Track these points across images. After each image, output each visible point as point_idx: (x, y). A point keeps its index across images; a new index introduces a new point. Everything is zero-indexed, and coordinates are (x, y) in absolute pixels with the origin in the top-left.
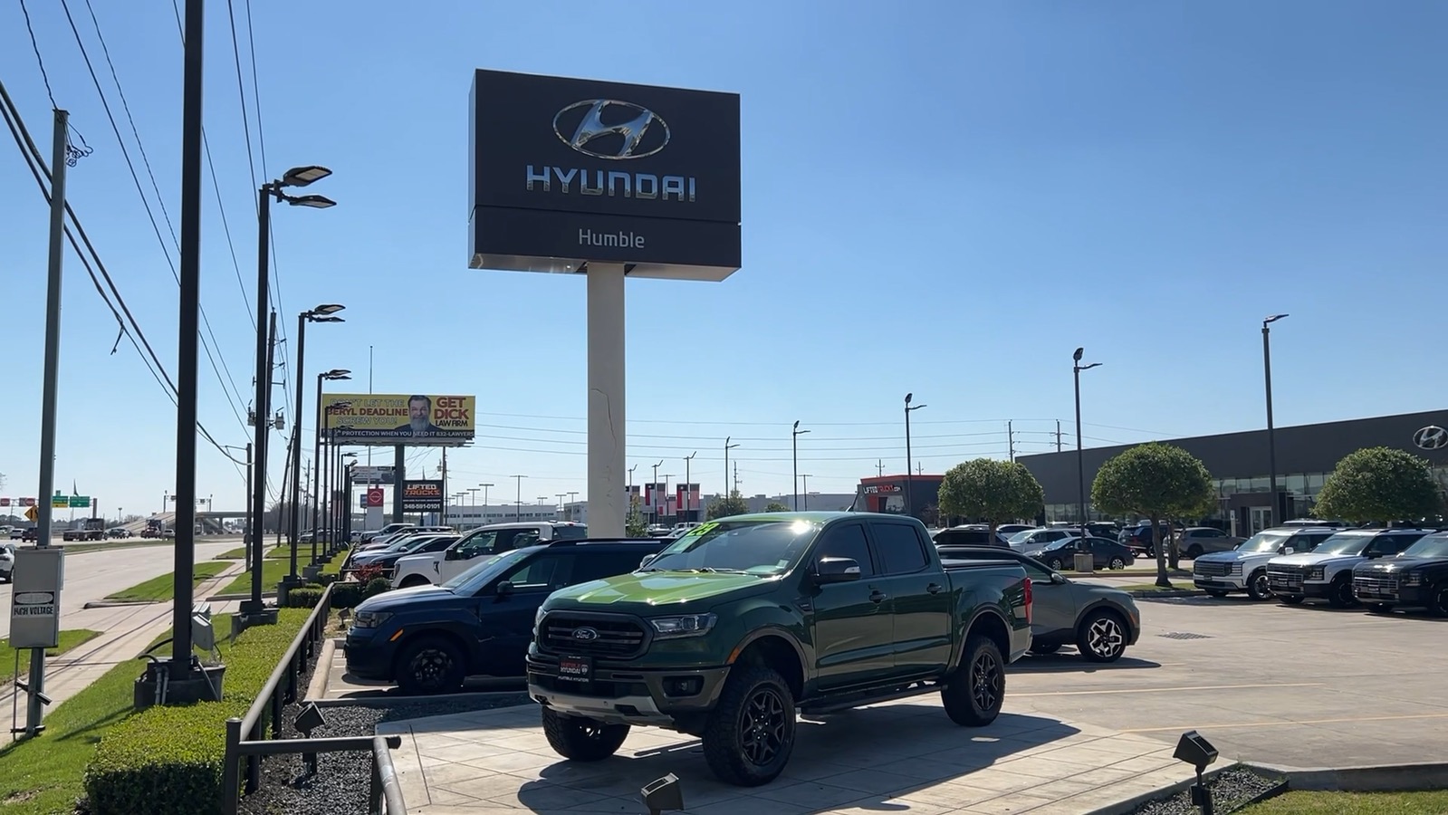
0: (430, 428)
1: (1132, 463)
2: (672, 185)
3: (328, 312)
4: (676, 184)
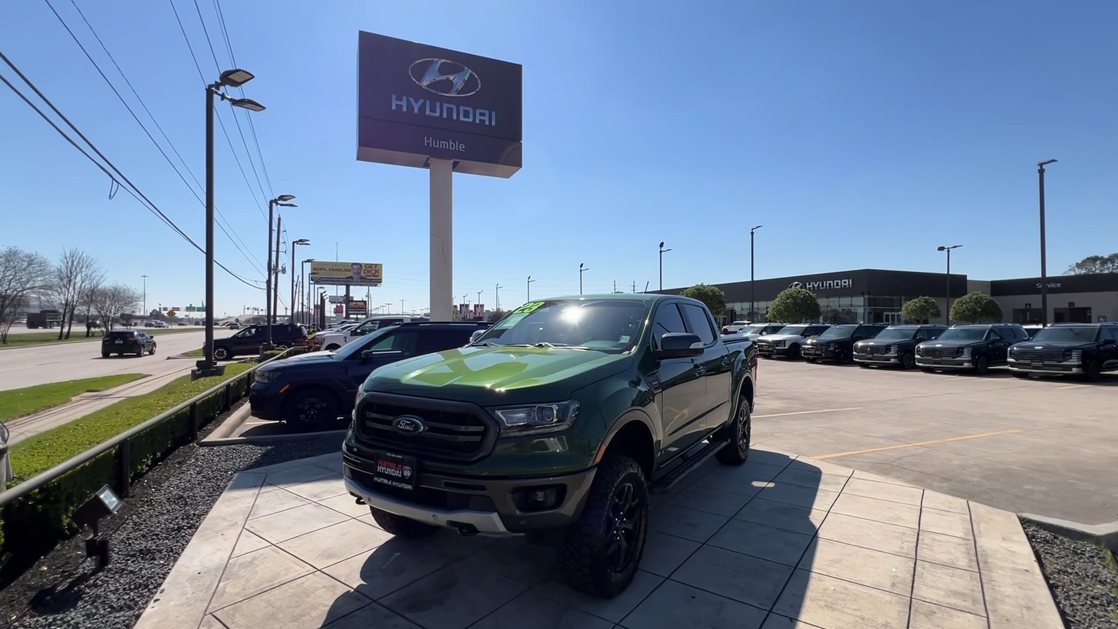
0: (362, 278)
1: (694, 293)
2: (482, 114)
3: (285, 200)
4: (484, 114)
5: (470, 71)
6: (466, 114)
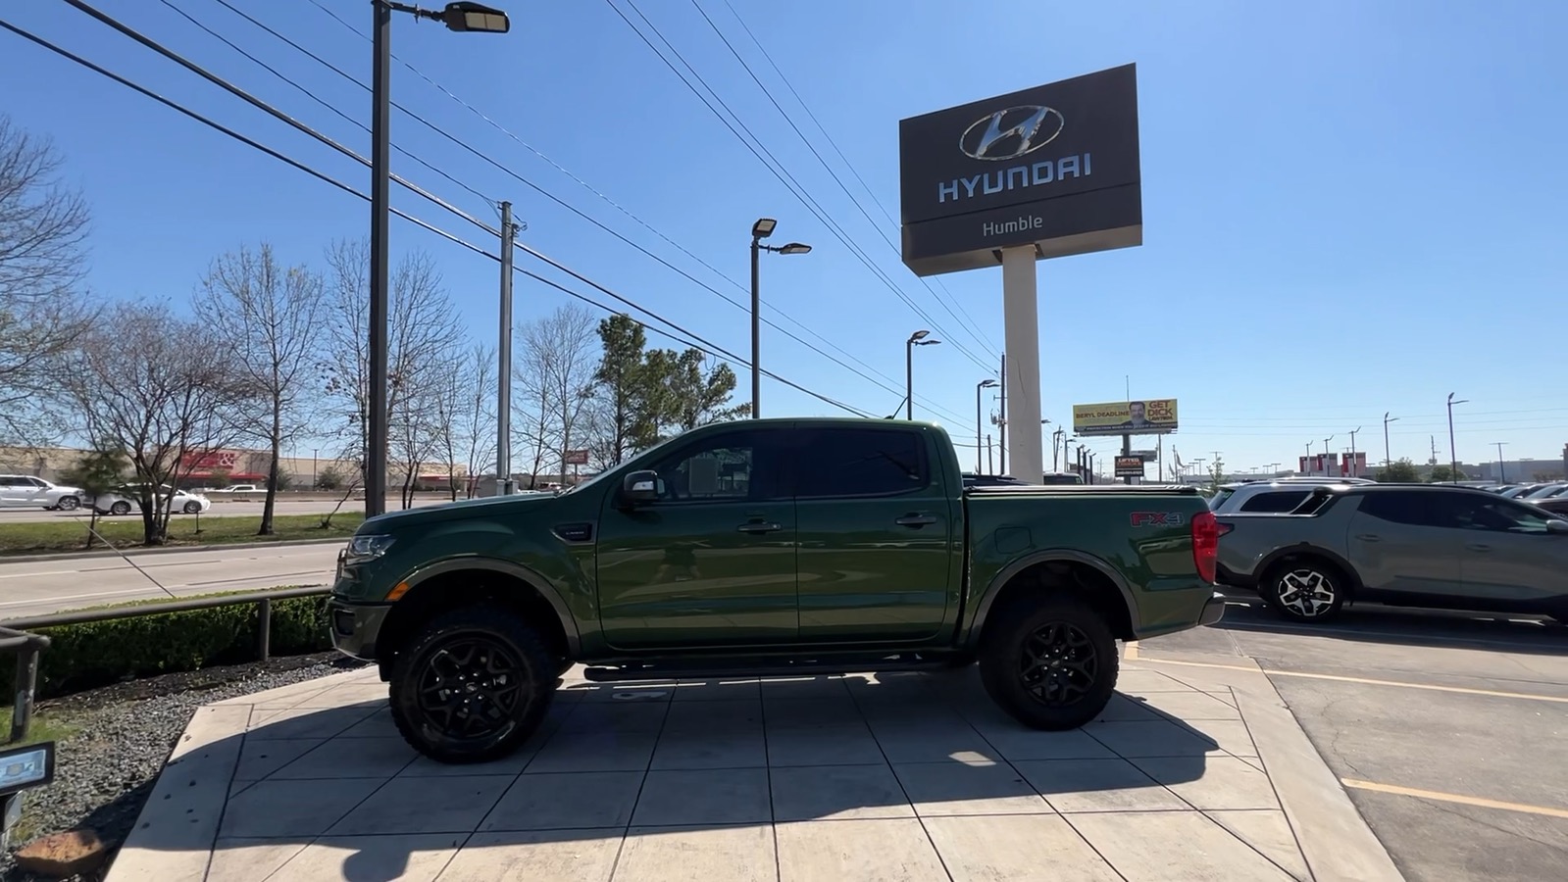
0: (1146, 422)
2: (1066, 165)
3: (921, 338)
4: (1071, 164)
5: (1046, 109)
6: (1043, 173)
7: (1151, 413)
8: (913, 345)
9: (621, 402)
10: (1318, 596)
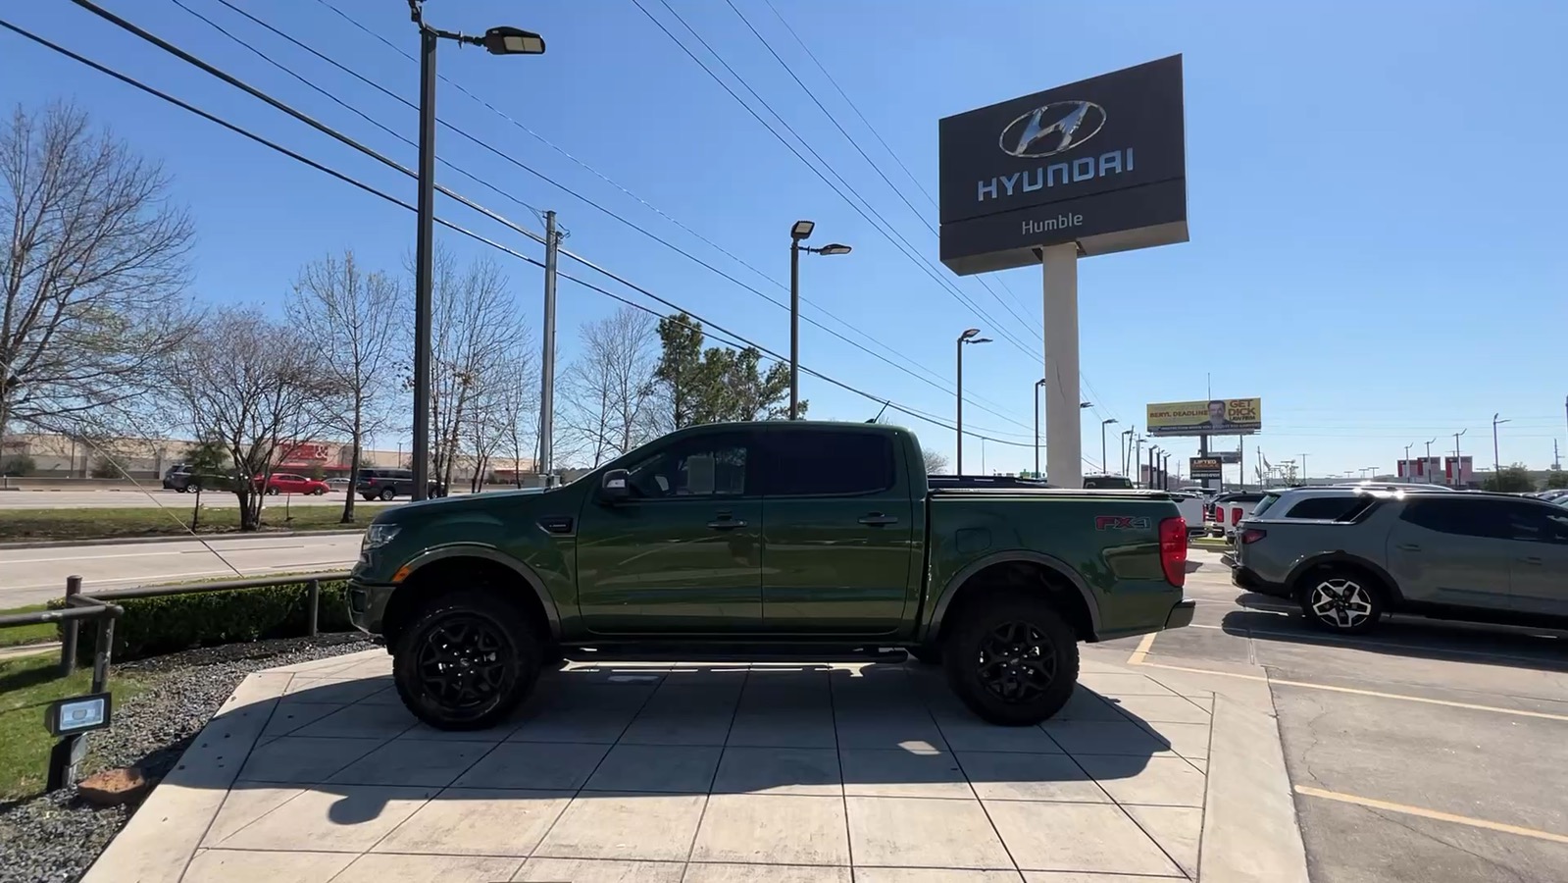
0: (1226, 422)
2: (1108, 161)
3: (971, 336)
4: (1113, 159)
5: (1088, 104)
6: (1084, 170)
7: (1232, 412)
8: (963, 343)
9: (679, 399)
10: (1354, 607)
